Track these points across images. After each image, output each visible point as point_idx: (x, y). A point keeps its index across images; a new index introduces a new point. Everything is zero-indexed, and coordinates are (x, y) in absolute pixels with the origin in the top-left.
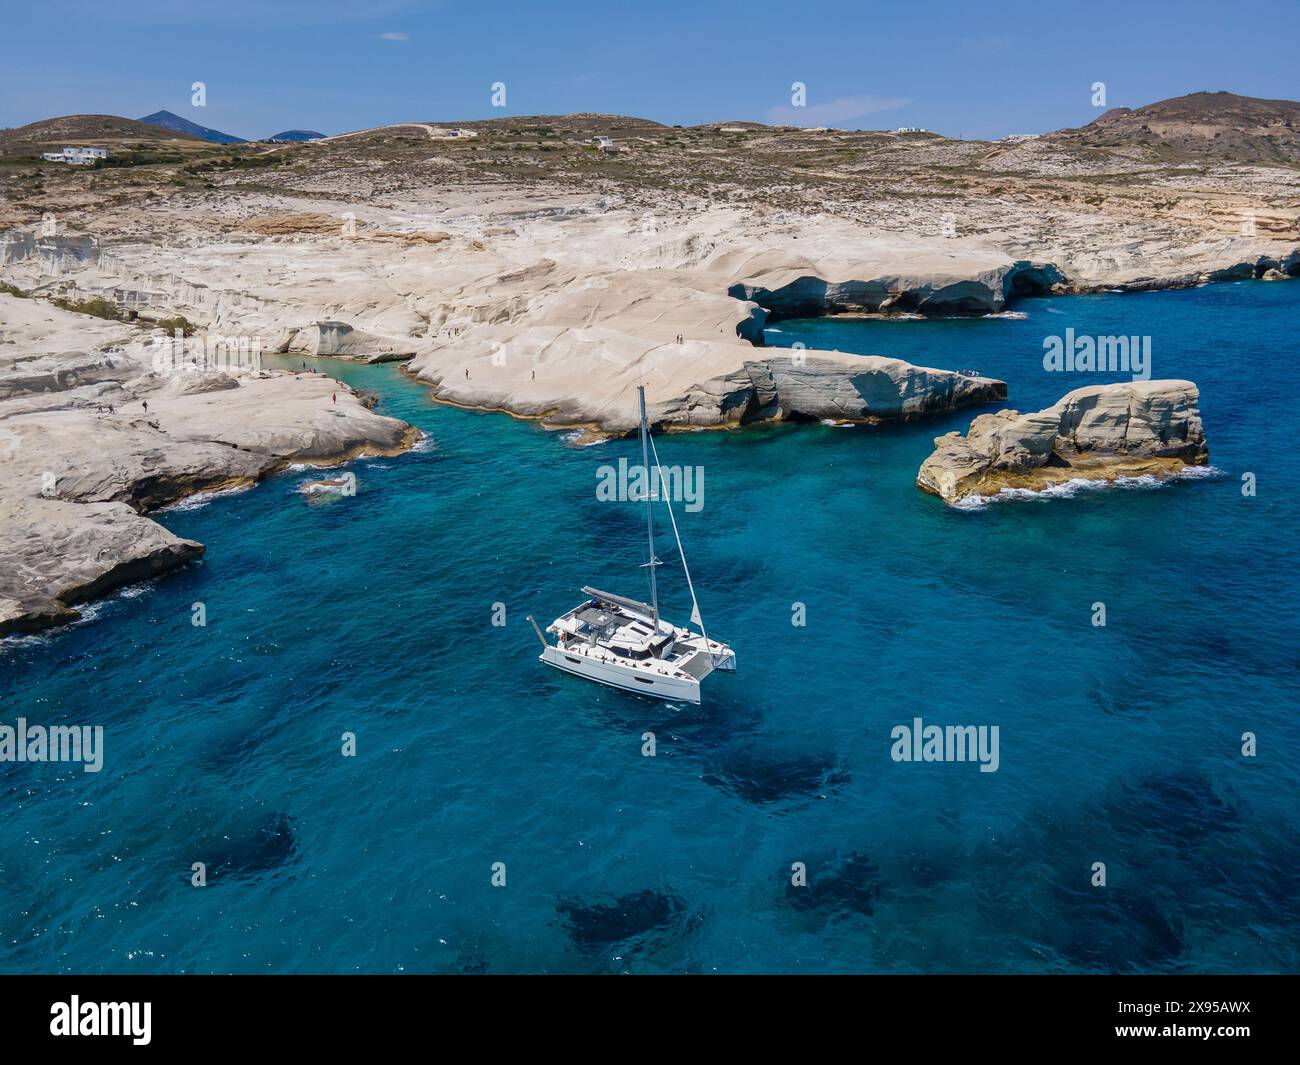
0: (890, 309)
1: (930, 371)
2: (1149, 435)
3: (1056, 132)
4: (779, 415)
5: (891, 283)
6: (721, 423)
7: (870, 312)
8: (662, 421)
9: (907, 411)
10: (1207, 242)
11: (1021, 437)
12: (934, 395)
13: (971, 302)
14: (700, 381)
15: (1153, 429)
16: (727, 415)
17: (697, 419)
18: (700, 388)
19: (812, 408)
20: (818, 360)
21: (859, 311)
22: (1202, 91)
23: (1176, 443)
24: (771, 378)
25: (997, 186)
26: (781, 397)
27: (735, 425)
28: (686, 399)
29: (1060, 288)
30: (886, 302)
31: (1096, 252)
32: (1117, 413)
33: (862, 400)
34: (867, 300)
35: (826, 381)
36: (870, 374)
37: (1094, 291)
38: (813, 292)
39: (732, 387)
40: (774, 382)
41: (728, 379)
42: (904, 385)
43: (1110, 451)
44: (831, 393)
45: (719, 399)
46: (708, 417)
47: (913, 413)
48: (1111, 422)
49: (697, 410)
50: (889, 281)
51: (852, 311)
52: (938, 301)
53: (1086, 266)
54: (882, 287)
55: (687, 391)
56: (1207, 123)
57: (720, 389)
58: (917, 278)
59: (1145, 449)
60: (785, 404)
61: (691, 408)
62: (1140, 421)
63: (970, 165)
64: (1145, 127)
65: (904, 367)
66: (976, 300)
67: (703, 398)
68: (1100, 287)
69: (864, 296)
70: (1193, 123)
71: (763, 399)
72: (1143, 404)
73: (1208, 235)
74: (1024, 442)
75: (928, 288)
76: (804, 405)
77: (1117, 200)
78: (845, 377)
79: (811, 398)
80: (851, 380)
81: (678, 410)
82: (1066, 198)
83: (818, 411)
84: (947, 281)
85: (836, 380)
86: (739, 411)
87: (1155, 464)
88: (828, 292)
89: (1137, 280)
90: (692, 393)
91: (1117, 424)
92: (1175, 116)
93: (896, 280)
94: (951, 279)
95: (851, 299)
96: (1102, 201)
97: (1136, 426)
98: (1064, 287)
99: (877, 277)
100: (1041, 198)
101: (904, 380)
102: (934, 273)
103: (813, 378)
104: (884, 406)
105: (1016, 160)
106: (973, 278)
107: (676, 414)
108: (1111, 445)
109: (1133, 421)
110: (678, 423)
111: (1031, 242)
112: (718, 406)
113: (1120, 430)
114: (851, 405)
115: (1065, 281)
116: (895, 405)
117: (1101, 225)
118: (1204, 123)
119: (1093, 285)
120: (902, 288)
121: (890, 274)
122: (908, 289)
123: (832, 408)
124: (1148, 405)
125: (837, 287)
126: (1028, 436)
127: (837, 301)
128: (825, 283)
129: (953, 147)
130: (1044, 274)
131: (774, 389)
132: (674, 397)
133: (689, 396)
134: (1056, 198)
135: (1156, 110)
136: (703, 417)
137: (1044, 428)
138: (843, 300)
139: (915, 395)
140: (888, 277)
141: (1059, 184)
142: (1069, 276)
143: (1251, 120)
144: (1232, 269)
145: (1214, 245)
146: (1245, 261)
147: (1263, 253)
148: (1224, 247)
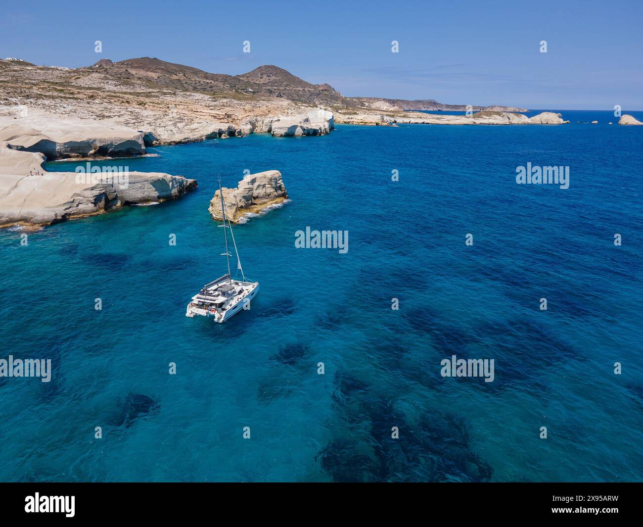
0: (94, 155)
1: (177, 177)
2: (273, 190)
3: (84, 68)
4: (119, 204)
5: (92, 142)
6: (97, 211)
7: (83, 157)
8: (66, 214)
9: (174, 195)
10: (198, 123)
11: (243, 195)
12: (180, 187)
13: (132, 150)
14: (78, 191)
15: (273, 188)
16: (97, 207)
17: (83, 211)
18: (79, 195)
19: (135, 198)
20: (134, 176)
21: (77, 157)
22: (147, 56)
23: (280, 192)
24: (113, 186)
25: (91, 94)
26: (118, 195)
27: (102, 211)
28: (73, 202)
29: (156, 143)
30: (92, 152)
31: (165, 127)
32: (263, 183)
33: (156, 192)
34: (81, 151)
35: (139, 185)
36: (159, 180)
37: (170, 144)
38: (49, 147)
39: (96, 192)
40: (114, 188)
41: (92, 189)
42: (171, 184)
43: (263, 197)
44: (142, 190)
45: (92, 199)
46: (89, 209)
47: (176, 196)
48: (261, 187)
49: (81, 206)
50: (91, 141)
51: (74, 157)
52: (116, 150)
53: (162, 133)
54: (88, 144)
55: (72, 197)
56: (153, 71)
57: (91, 194)
58: (105, 139)
59: (272, 195)
60: (122, 198)
61: (77, 206)
62: (269, 186)
63: (66, 82)
64: (127, 71)
65: (169, 176)
66: (134, 149)
67: (82, 200)
68: (171, 142)
69: (79, 149)
70: (147, 71)
71: (110, 197)
72: (270, 179)
73: (197, 120)
74: (244, 197)
75: (111, 144)
76: (131, 198)
77: (151, 104)
78: (147, 182)
79: (135, 194)
80: (151, 183)
81: (70, 207)
82: (128, 102)
83: (138, 199)
84: (120, 140)
85: (144, 184)
86: (102, 203)
87: (278, 200)
88: (58, 148)
89: (185, 139)
90: (76, 198)
91: (263, 188)
92: (139, 67)
93: (95, 140)
94: (121, 139)
95: (72, 150)
96: (145, 104)
97: (268, 187)
98: (158, 142)
99: (84, 139)
100: (115, 101)
101: (170, 181)
102: (113, 137)
103: (133, 185)
104: (164, 194)
105: (91, 82)
106: (131, 138)
107: (71, 210)
108: (263, 195)
109: (267, 186)
110: (74, 214)
111: (135, 123)
112: (92, 203)
113: (264, 189)
114: (153, 195)
115: (157, 140)
116: (168, 193)
117: (155, 115)
118: (151, 71)
119: (169, 141)
120: (98, 144)
121: (90, 138)
122: (102, 145)
123: (144, 197)
124: (271, 180)
125: (62, 145)
126: (245, 195)
127: (64, 152)
128: (54, 143)
129: (50, 72)
130: (148, 137)
131: (115, 192)
132: (66, 202)
133: (74, 200)
134: (123, 102)
135: (129, 63)
136: (86, 209)
137: (249, 191)
138: (67, 152)
139: (175, 188)
140: (90, 139)
141: (121, 95)
142: (158, 138)
143: (170, 72)
144: (211, 134)
145: (201, 124)
146: (214, 131)
147: (219, 128)
148: (205, 125)
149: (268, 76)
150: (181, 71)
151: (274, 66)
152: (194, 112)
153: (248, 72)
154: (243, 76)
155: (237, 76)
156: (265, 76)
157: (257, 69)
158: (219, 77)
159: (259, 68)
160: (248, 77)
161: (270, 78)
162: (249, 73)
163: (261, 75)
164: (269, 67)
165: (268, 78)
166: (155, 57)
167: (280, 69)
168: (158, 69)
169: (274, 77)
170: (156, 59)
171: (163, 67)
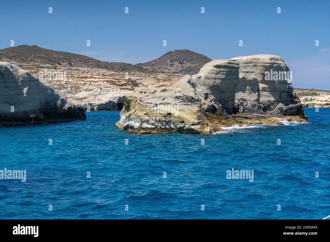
143: (52, 61)
144: (107, 104)
145: (91, 92)
146: (111, 100)
147: (119, 96)
148: (97, 93)
149: (181, 63)
150: (66, 59)
151: (188, 51)
152: (81, 78)
153: (153, 60)
154: (147, 64)
155: (139, 64)
156: (176, 64)
157: (166, 55)
158: (116, 65)
159: (169, 53)
160: (153, 65)
161: (183, 65)
162: (155, 61)
163: (171, 62)
164: (181, 51)
165: (180, 65)
166: (35, 45)
167: (197, 54)
168: (37, 58)
169: (189, 64)
170: (36, 46)
171: (43, 55)
